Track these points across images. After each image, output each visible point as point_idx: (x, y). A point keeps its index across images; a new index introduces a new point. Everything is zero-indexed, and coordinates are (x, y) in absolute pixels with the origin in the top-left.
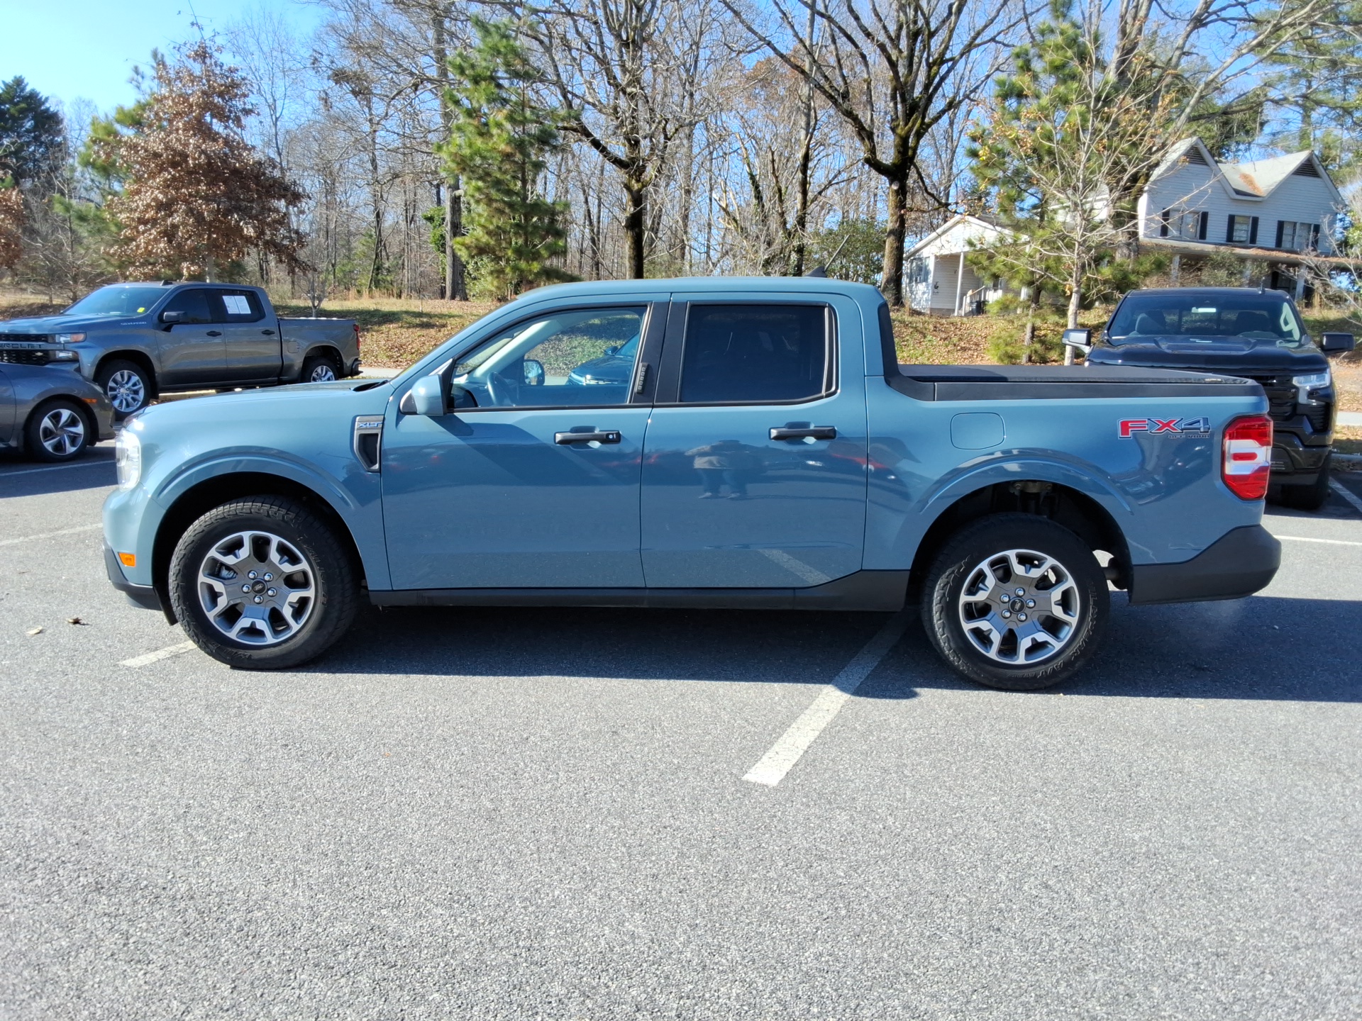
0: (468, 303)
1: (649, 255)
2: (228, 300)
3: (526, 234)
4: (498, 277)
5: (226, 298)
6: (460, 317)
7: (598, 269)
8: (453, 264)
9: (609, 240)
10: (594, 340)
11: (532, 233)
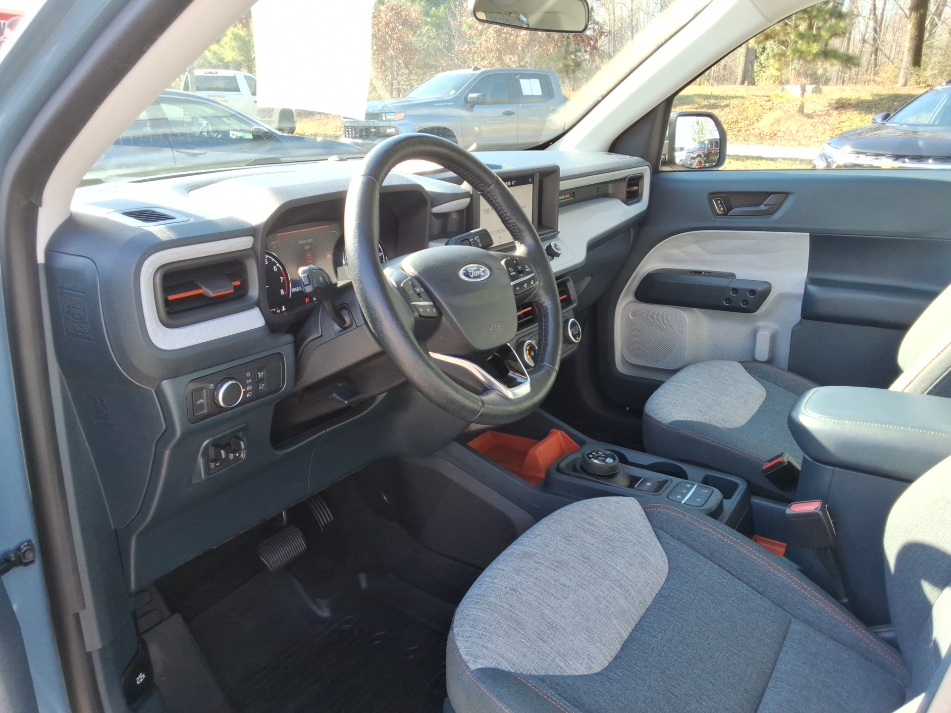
0: (754, 87)
1: (928, 40)
2: (524, 83)
3: (810, 18)
4: (779, 60)
5: (522, 81)
6: (743, 97)
7: (876, 55)
8: (747, 55)
9: (890, 29)
10: (863, 115)
11: (815, 17)
